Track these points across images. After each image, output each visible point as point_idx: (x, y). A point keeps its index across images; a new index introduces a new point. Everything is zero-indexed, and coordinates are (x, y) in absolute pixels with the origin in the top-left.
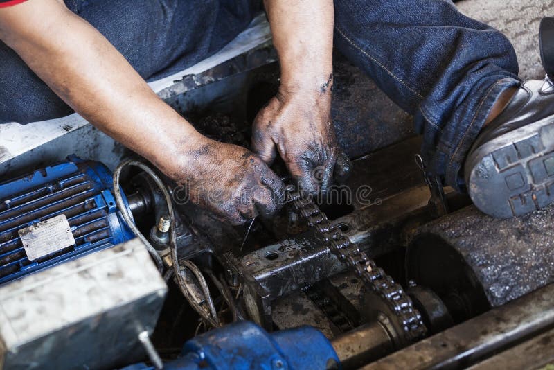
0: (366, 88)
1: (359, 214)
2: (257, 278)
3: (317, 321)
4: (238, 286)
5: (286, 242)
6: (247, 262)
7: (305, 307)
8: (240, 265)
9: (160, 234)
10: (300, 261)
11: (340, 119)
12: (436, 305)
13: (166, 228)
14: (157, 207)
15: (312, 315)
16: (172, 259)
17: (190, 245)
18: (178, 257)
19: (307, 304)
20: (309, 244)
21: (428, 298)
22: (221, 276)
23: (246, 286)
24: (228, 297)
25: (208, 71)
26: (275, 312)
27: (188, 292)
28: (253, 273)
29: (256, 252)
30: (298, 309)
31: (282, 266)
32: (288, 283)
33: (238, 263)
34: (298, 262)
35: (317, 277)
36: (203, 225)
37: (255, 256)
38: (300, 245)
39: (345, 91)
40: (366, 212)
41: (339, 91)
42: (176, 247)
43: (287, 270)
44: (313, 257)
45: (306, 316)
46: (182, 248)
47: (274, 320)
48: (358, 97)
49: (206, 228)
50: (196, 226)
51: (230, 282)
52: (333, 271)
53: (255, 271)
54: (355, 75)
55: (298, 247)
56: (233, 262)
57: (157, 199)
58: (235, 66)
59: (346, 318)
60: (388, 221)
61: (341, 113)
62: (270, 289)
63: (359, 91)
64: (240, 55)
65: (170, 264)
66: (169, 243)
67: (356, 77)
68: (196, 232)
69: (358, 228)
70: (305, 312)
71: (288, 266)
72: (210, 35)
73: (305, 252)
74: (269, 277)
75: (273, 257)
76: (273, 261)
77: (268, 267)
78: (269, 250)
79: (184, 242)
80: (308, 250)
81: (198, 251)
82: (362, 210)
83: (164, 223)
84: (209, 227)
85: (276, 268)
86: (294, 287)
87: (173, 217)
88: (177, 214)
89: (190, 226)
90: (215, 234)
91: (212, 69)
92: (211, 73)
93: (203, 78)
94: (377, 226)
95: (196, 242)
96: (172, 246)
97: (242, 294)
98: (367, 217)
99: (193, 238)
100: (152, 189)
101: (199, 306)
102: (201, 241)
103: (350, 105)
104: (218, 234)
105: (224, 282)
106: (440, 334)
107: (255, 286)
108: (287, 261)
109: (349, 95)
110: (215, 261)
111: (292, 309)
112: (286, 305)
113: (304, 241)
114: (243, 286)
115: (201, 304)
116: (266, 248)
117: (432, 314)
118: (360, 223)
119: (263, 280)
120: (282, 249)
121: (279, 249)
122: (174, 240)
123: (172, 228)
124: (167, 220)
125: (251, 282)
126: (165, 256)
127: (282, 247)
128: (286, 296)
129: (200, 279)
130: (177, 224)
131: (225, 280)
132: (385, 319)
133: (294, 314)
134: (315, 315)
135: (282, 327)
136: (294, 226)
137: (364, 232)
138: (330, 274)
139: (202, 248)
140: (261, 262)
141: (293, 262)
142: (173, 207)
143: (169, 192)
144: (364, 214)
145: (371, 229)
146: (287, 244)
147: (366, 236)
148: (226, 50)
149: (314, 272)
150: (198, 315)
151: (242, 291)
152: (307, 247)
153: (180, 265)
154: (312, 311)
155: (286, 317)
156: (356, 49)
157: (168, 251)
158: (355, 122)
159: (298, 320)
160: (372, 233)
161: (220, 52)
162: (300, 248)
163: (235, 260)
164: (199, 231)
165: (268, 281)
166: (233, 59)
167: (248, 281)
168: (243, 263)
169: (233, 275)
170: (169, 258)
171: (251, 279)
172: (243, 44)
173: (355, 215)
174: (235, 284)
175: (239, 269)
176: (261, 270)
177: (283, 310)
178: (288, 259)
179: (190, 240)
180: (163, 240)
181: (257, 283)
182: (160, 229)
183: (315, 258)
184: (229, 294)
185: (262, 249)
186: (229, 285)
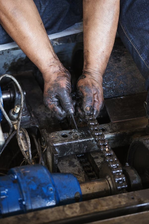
0: (129, 60)
1: (112, 125)
2: (54, 145)
3: (79, 172)
4: (45, 147)
5: (73, 131)
6: (52, 136)
7: (75, 164)
8: (48, 137)
9: (14, 113)
10: (77, 141)
11: (113, 72)
12: (136, 178)
13: (18, 111)
14: (16, 100)
15: (77, 169)
16: (17, 126)
17: (28, 121)
18: (21, 126)
19: (76, 162)
20: (84, 133)
21: (133, 173)
22: (39, 140)
23: (48, 148)
24: (39, 151)
25: (56, 39)
26: (60, 163)
27: (21, 144)
28: (53, 142)
29: (58, 132)
30: (71, 164)
31: (68, 141)
32: (69, 150)
33: (48, 135)
34: (76, 141)
35: (85, 151)
36: (37, 113)
37: (56, 134)
38: (80, 133)
39: (118, 59)
40: (116, 124)
41: (115, 58)
42: (20, 121)
43: (70, 144)
44: (84, 140)
45: (74, 168)
46: (23, 122)
47: (58, 167)
48: (124, 63)
49: (39, 115)
50: (34, 113)
51: (42, 143)
52: (93, 149)
53: (55, 141)
54: (125, 52)
55: (78, 134)
56: (45, 135)
57: (17, 95)
58: (70, 39)
59: (95, 175)
60: (125, 131)
61: (114, 69)
62: (60, 151)
63: (125, 60)
64: (74, 34)
65: (16, 128)
66: (18, 119)
67: (125, 53)
68: (33, 116)
69: (110, 131)
70: (75, 166)
71: (71, 142)
72: (61, 22)
73: (81, 137)
74: (61, 146)
75: (65, 136)
76: (65, 138)
77: (62, 141)
78: (64, 132)
79: (26, 120)
80: (83, 137)
81: (32, 125)
82: (114, 123)
83: (17, 109)
84: (40, 115)
85: (65, 142)
86: (72, 153)
87: (22, 106)
88: (25, 105)
89: (31, 112)
90: (42, 119)
91: (59, 38)
92: (58, 40)
93: (53, 42)
94: (119, 132)
95: (32, 120)
96: (19, 120)
97: (46, 151)
98: (116, 127)
99: (30, 118)
100: (16, 90)
101: (24, 152)
102: (34, 120)
103: (119, 66)
104: (43, 119)
105: (39, 143)
106: (132, 192)
107: (52, 149)
108: (71, 140)
109: (120, 61)
110: (38, 131)
111: (69, 163)
112: (66, 161)
113: (82, 131)
114: (47, 147)
115: (26, 152)
116: (63, 131)
117: (132, 182)
118: (111, 129)
119: (57, 146)
120: (70, 133)
121: (69, 133)
122: (20, 117)
123: (21, 111)
124: (18, 107)
125: (51, 146)
126: (15, 124)
127: (71, 132)
128: (68, 156)
129: (28, 139)
130: (24, 110)
131: (40, 142)
132: (109, 178)
133: (69, 166)
134: (79, 169)
135: (61, 171)
136: (81, 123)
137: (112, 134)
138: (91, 150)
139: (34, 124)
140: (58, 137)
141: (74, 141)
142: (23, 101)
143: (23, 93)
144: (115, 125)
145: (116, 133)
146: (73, 132)
147: (113, 136)
148: (68, 30)
149: (84, 148)
150: (23, 157)
151: (46, 149)
152: (82, 135)
153: (20, 130)
154: (78, 166)
155: (65, 167)
156: (128, 39)
157: (16, 122)
158: (121, 74)
159: (70, 169)
160: (116, 135)
161: (64, 31)
162: (79, 135)
163: (47, 134)
164: (35, 116)
165: (60, 147)
166: (70, 35)
167: (50, 145)
168: (50, 136)
169: (44, 141)
170: (16, 126)
171: (52, 145)
172: (76, 29)
173: (110, 124)
174: (44, 145)
175: (47, 138)
176: (58, 141)
177: (64, 163)
178: (72, 139)
179: (29, 119)
180: (15, 116)
181: (54, 147)
182: (15, 111)
183: (85, 141)
184: (40, 149)
185: (61, 131)
186: (41, 145)
